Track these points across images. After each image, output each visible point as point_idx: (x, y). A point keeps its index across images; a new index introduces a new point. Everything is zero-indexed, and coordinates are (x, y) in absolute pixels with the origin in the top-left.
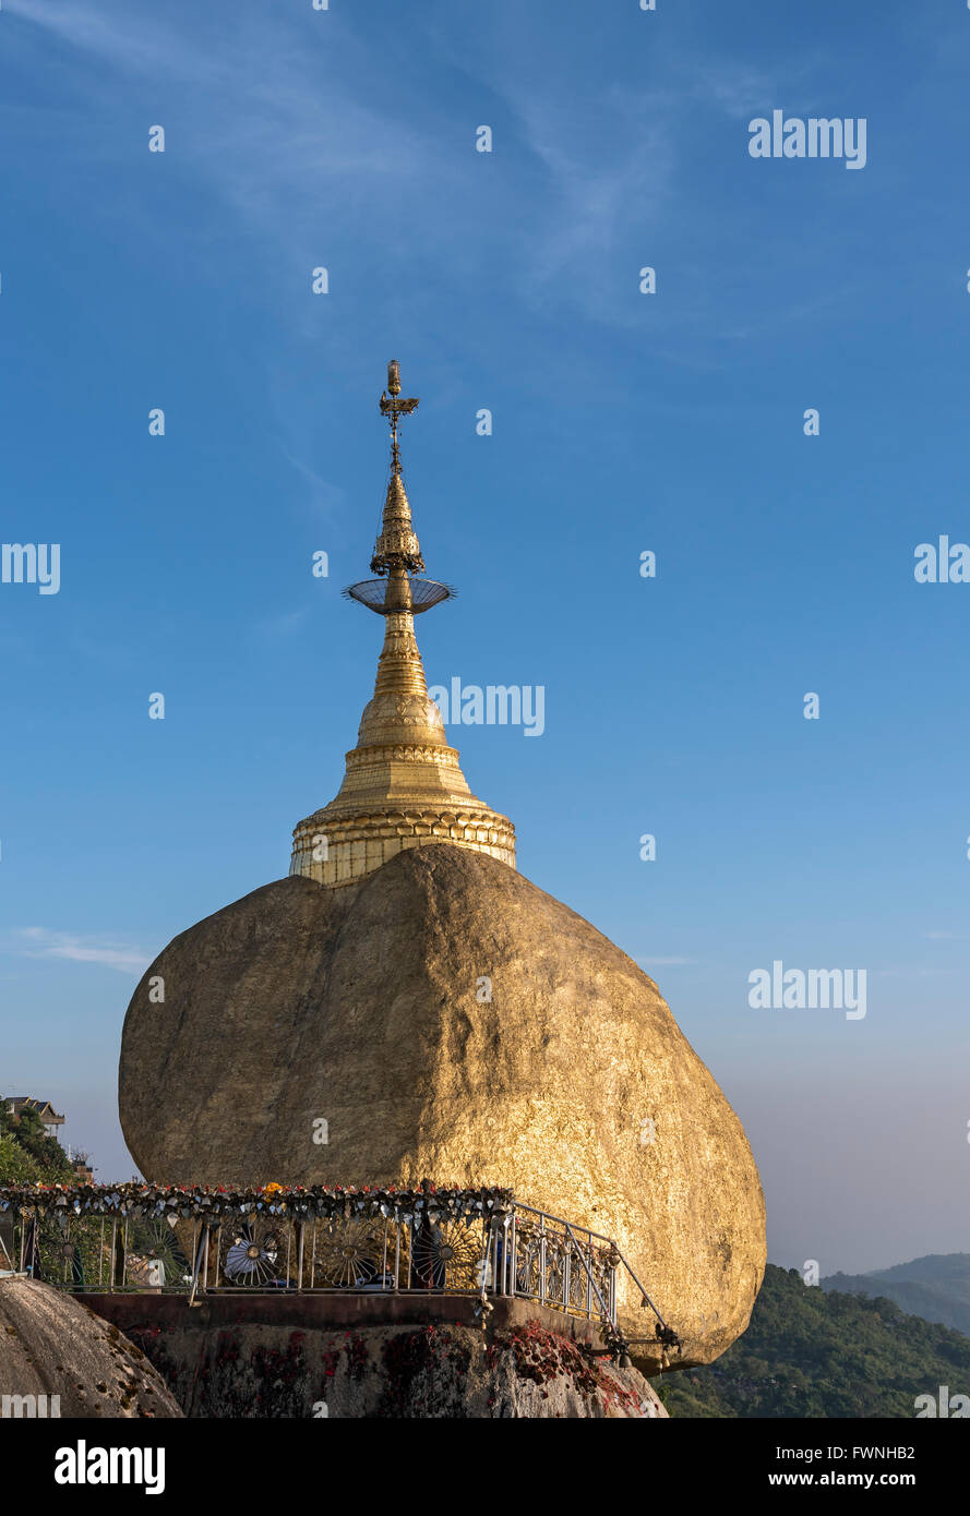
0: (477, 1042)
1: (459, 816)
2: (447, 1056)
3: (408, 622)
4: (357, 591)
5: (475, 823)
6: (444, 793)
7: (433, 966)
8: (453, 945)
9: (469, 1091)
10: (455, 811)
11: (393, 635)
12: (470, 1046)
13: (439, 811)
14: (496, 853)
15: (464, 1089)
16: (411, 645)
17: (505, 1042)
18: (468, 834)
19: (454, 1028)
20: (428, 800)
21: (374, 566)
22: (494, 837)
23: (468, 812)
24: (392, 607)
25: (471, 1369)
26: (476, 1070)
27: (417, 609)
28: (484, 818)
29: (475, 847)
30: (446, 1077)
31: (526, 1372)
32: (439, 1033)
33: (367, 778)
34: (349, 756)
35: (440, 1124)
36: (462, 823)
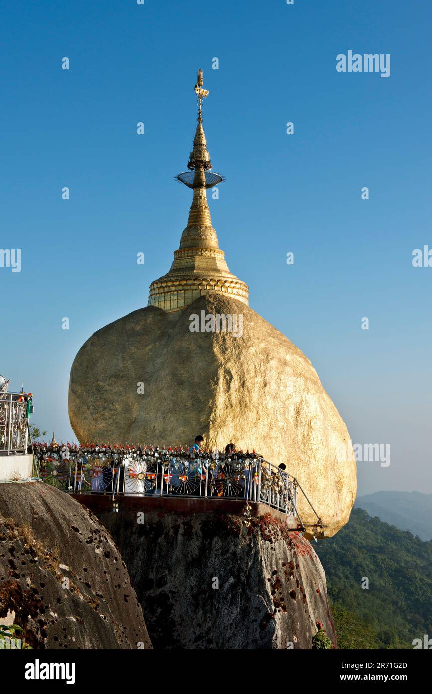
0: (235, 384)
1: (226, 281)
2: (222, 390)
3: (204, 192)
4: (181, 177)
5: (233, 285)
6: (219, 271)
7: (216, 350)
8: (224, 340)
9: (232, 406)
10: (224, 279)
11: (197, 198)
12: (232, 385)
13: (217, 279)
14: (241, 299)
15: (229, 405)
16: (204, 202)
17: (247, 383)
18: (230, 290)
19: (225, 377)
20: (212, 273)
21: (189, 166)
22: (241, 292)
23: (230, 280)
24: (196, 185)
25: (240, 535)
26: (235, 397)
27: (208, 186)
28: (237, 283)
29: (232, 296)
30: (221, 399)
31: (266, 538)
32: (218, 380)
33: (184, 262)
34: (175, 252)
35: (219, 421)
36: (227, 284)
